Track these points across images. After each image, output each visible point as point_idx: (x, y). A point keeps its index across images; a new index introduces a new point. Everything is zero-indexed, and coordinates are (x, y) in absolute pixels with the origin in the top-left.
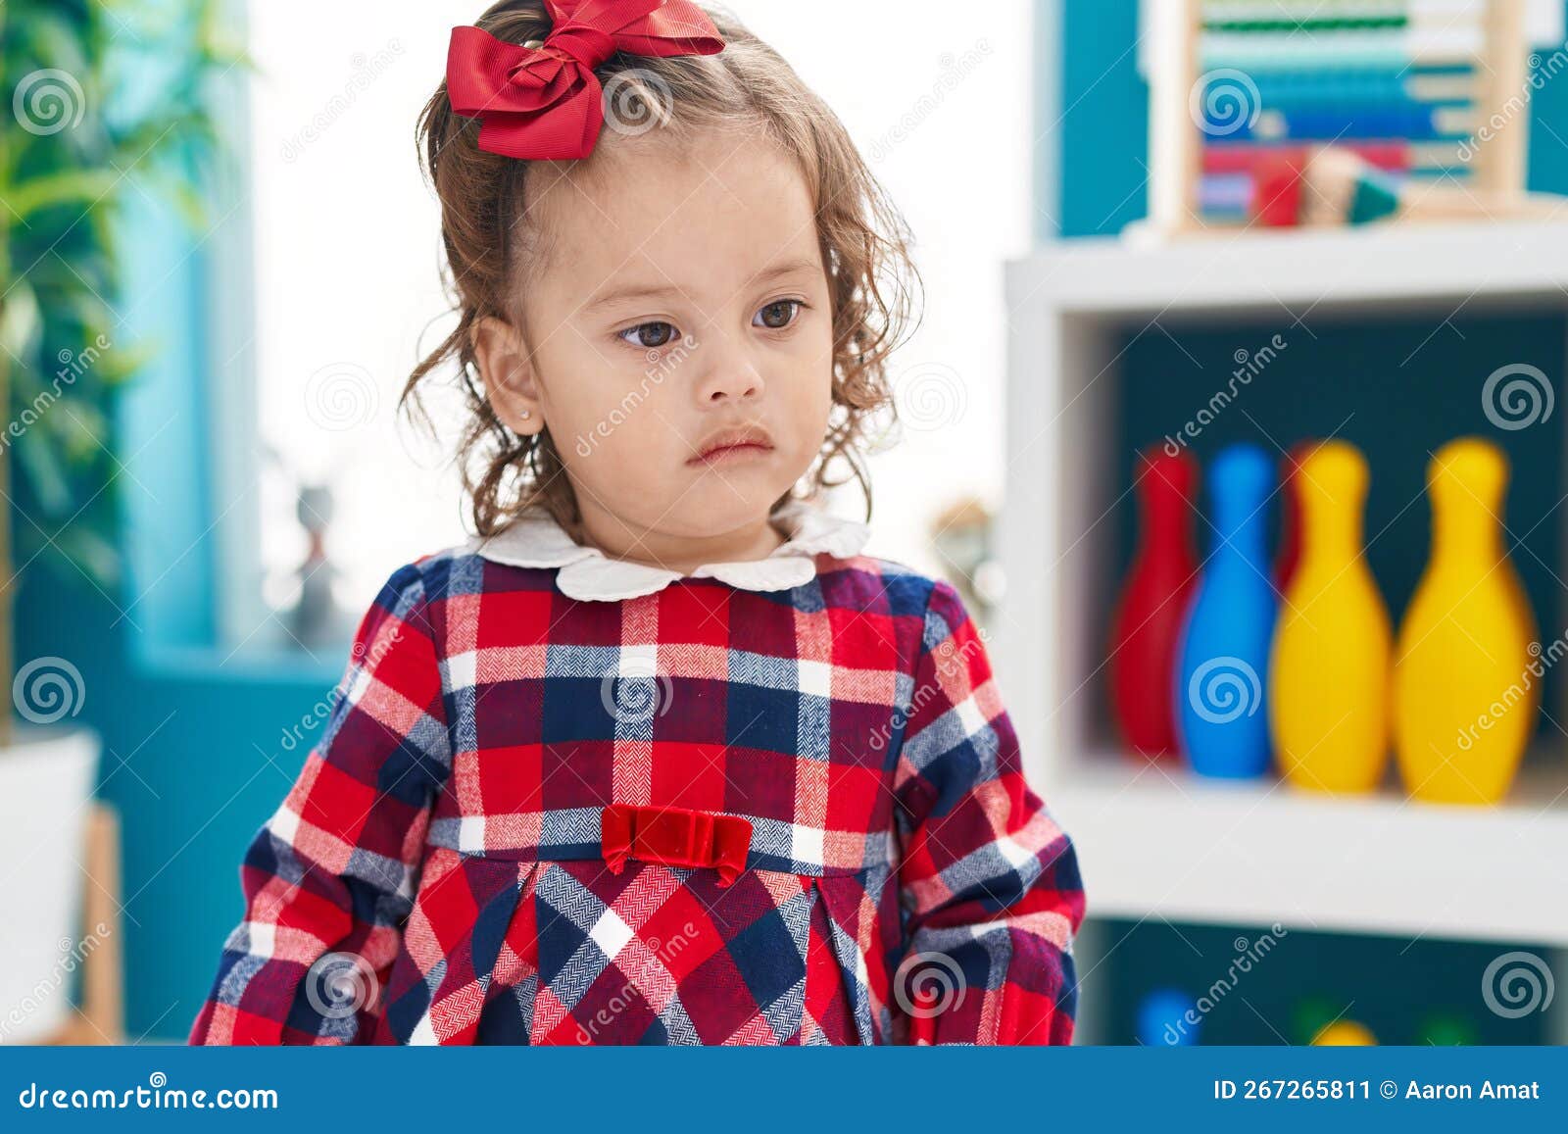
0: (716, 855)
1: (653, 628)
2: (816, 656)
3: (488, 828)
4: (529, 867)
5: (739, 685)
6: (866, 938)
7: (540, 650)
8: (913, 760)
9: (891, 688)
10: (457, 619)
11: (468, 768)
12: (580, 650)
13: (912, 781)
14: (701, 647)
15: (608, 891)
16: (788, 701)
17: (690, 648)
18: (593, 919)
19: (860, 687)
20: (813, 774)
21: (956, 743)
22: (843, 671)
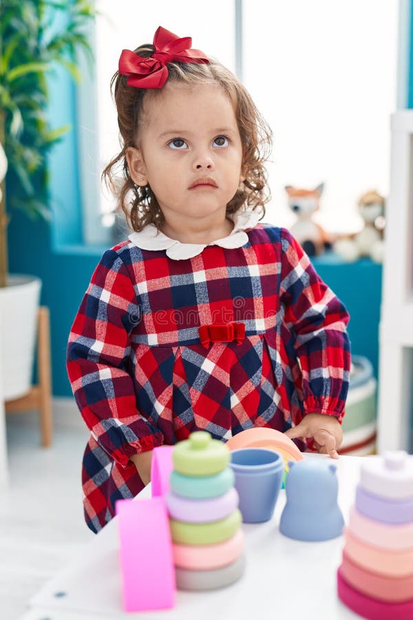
0: (235, 336)
1: (202, 265)
2: (253, 264)
3: (158, 337)
4: (177, 348)
5: (232, 278)
6: (278, 347)
7: (168, 278)
8: (283, 288)
9: (276, 268)
10: (137, 271)
11: (148, 319)
12: (180, 276)
13: (284, 294)
14: (218, 268)
15: (204, 353)
16: (248, 280)
17: (215, 269)
18: (202, 363)
19: (267, 270)
20: (259, 302)
21: (296, 280)
22: (261, 266)
